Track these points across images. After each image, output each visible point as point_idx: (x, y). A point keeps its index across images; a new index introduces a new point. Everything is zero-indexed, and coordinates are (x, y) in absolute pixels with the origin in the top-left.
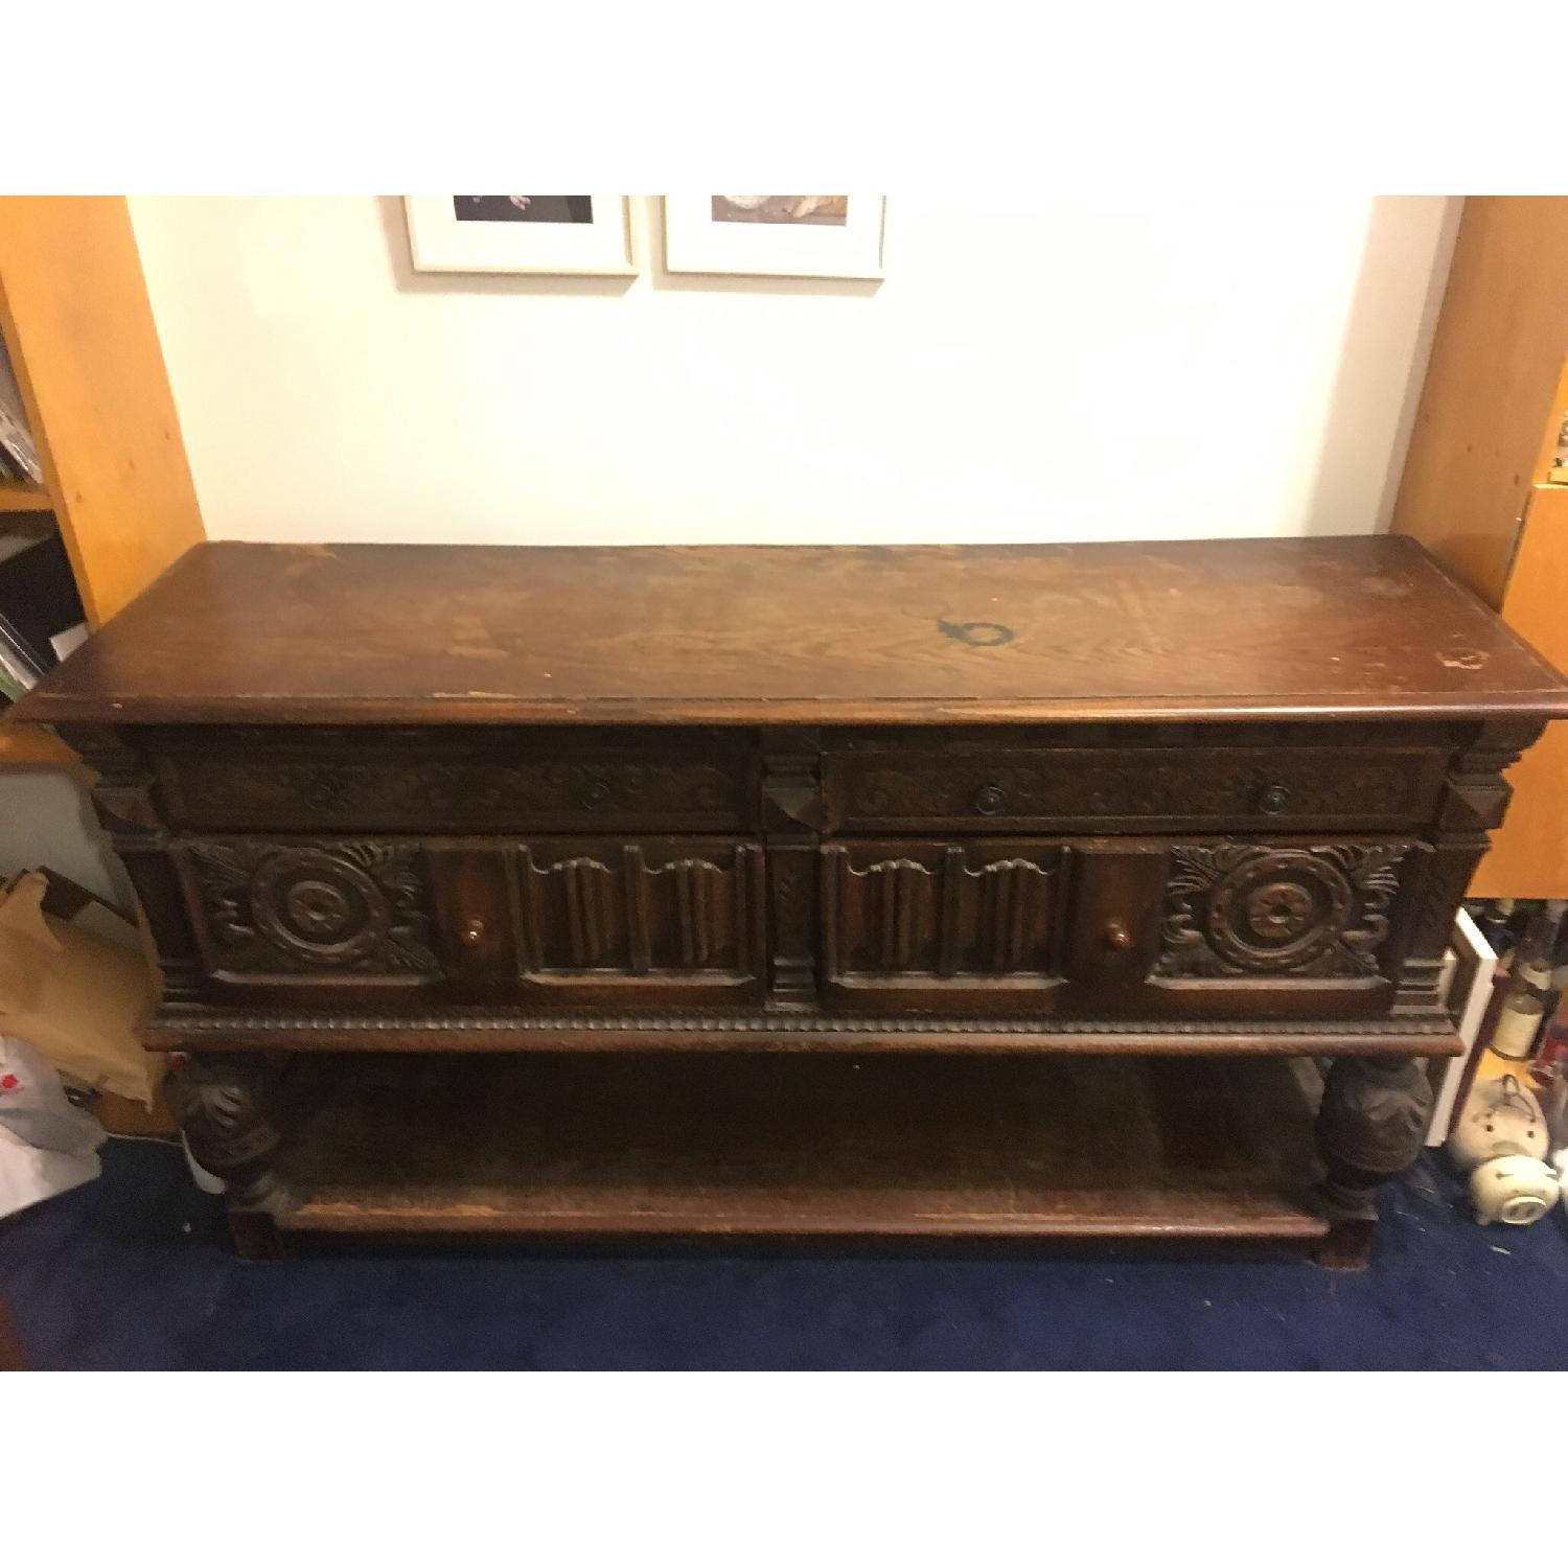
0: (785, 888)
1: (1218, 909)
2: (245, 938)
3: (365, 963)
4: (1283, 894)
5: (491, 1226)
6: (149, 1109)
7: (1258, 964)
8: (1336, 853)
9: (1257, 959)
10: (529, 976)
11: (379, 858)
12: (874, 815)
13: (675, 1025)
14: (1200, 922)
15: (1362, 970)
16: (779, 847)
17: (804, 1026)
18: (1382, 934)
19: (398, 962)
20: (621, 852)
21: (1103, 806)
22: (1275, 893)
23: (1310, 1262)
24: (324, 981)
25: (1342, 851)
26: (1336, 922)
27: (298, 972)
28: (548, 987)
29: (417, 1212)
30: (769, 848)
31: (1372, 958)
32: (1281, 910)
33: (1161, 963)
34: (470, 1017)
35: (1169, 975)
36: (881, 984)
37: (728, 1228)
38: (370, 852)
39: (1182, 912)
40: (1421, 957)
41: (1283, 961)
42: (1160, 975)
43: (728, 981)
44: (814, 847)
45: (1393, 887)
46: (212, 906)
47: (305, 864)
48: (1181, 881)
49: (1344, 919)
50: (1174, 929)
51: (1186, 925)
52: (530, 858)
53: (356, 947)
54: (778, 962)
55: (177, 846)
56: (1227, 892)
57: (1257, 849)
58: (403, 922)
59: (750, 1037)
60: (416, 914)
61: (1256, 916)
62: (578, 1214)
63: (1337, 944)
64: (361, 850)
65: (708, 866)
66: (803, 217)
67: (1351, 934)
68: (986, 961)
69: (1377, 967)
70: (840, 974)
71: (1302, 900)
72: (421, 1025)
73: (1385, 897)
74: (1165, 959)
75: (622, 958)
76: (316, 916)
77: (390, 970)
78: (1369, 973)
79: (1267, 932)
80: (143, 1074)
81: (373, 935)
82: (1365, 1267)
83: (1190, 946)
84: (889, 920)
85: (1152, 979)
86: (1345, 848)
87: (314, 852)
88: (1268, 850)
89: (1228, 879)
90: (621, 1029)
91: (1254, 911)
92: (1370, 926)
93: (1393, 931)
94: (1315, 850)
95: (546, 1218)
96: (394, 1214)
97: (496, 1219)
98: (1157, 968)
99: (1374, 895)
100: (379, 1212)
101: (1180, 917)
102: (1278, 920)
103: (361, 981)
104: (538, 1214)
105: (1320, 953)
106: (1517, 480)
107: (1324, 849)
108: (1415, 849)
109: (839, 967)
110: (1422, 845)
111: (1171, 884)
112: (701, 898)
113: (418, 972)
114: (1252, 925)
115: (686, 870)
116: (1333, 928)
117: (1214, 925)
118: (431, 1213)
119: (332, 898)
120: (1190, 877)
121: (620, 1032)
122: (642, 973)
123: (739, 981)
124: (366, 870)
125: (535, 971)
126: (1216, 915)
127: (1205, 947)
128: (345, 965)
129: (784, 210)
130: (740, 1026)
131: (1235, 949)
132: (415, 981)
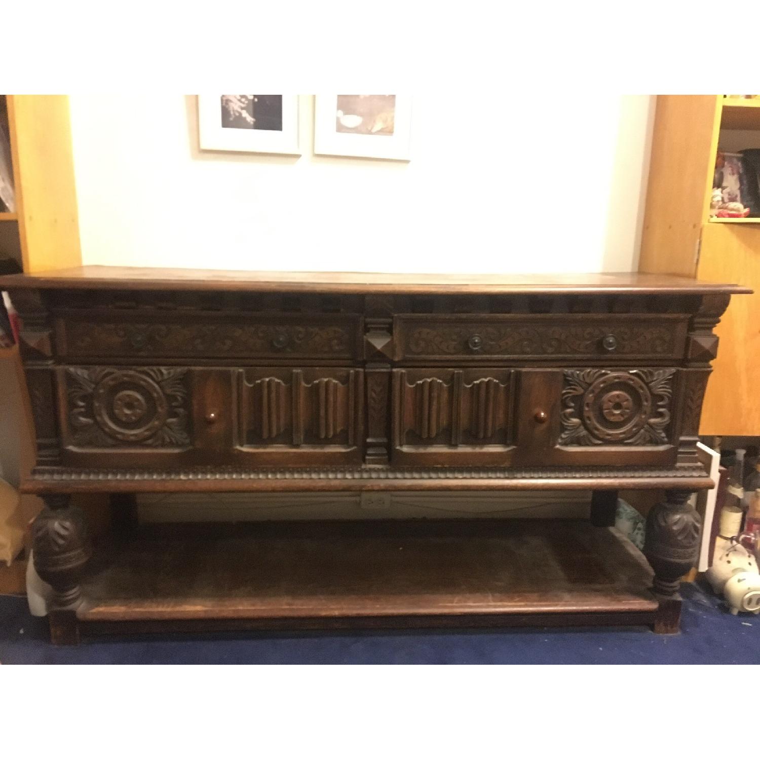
0: (374, 395)
1: (588, 405)
2: (87, 425)
3: (150, 442)
4: (618, 396)
5: (202, 615)
6: (9, 564)
7: (609, 437)
8: (641, 373)
9: (608, 435)
10: (238, 447)
11: (166, 377)
12: (419, 354)
13: (314, 476)
14: (579, 414)
15: (659, 441)
16: (371, 370)
17: (382, 475)
18: (667, 419)
19: (168, 440)
20: (292, 374)
21: (528, 349)
22: (613, 396)
23: (650, 632)
24: (127, 451)
25: (643, 372)
26: (645, 413)
27: (113, 446)
28: (248, 453)
29: (160, 609)
30: (366, 370)
31: (663, 435)
32: (618, 406)
33: (562, 438)
34: (205, 473)
35: (566, 444)
36: (422, 450)
37: (336, 613)
38: (162, 373)
39: (570, 407)
40: (687, 435)
41: (622, 436)
42: (561, 444)
43: (343, 450)
44: (389, 370)
45: (669, 392)
46: (72, 405)
47: (125, 378)
48: (568, 389)
49: (648, 410)
50: (568, 417)
51: (572, 415)
52: (244, 376)
53: (147, 430)
54: (369, 440)
55: (59, 368)
56: (591, 395)
57: (603, 371)
58: (175, 415)
59: (353, 483)
60: (181, 410)
61: (606, 409)
62: (253, 608)
63: (646, 426)
64: (157, 372)
65: (335, 381)
66: (375, 132)
67: (652, 420)
68: (474, 437)
69: (666, 439)
70: (401, 445)
71: (627, 400)
72: (177, 478)
73: (667, 399)
74: (563, 436)
75: (288, 438)
76: (127, 412)
77: (163, 445)
78: (663, 443)
79: (612, 419)
80: (9, 545)
81: (156, 423)
82: (679, 633)
83: (575, 427)
84: (426, 412)
85: (558, 446)
86: (645, 371)
87: (132, 372)
88: (609, 372)
89: (591, 388)
90: (286, 479)
91: (605, 406)
92: (661, 415)
93: (672, 418)
94: (631, 372)
95: (234, 611)
96: (147, 610)
97: (205, 612)
98: (560, 441)
99: (661, 398)
100: (138, 610)
101: (569, 410)
102: (617, 412)
103: (148, 451)
104: (230, 608)
105: (638, 431)
106: (694, 226)
107: (635, 371)
108: (678, 370)
109: (400, 441)
110: (680, 369)
111: (564, 391)
112: (331, 399)
113: (177, 445)
114: (605, 414)
115: (324, 383)
116: (643, 417)
117: (586, 414)
118: (169, 609)
119: (138, 400)
120: (573, 387)
121: (285, 480)
122: (297, 446)
123: (348, 450)
124: (158, 383)
125: (242, 445)
126: (587, 409)
127: (582, 427)
128: (140, 442)
129: (367, 129)
130: (348, 476)
131: (597, 429)
132: (177, 451)
